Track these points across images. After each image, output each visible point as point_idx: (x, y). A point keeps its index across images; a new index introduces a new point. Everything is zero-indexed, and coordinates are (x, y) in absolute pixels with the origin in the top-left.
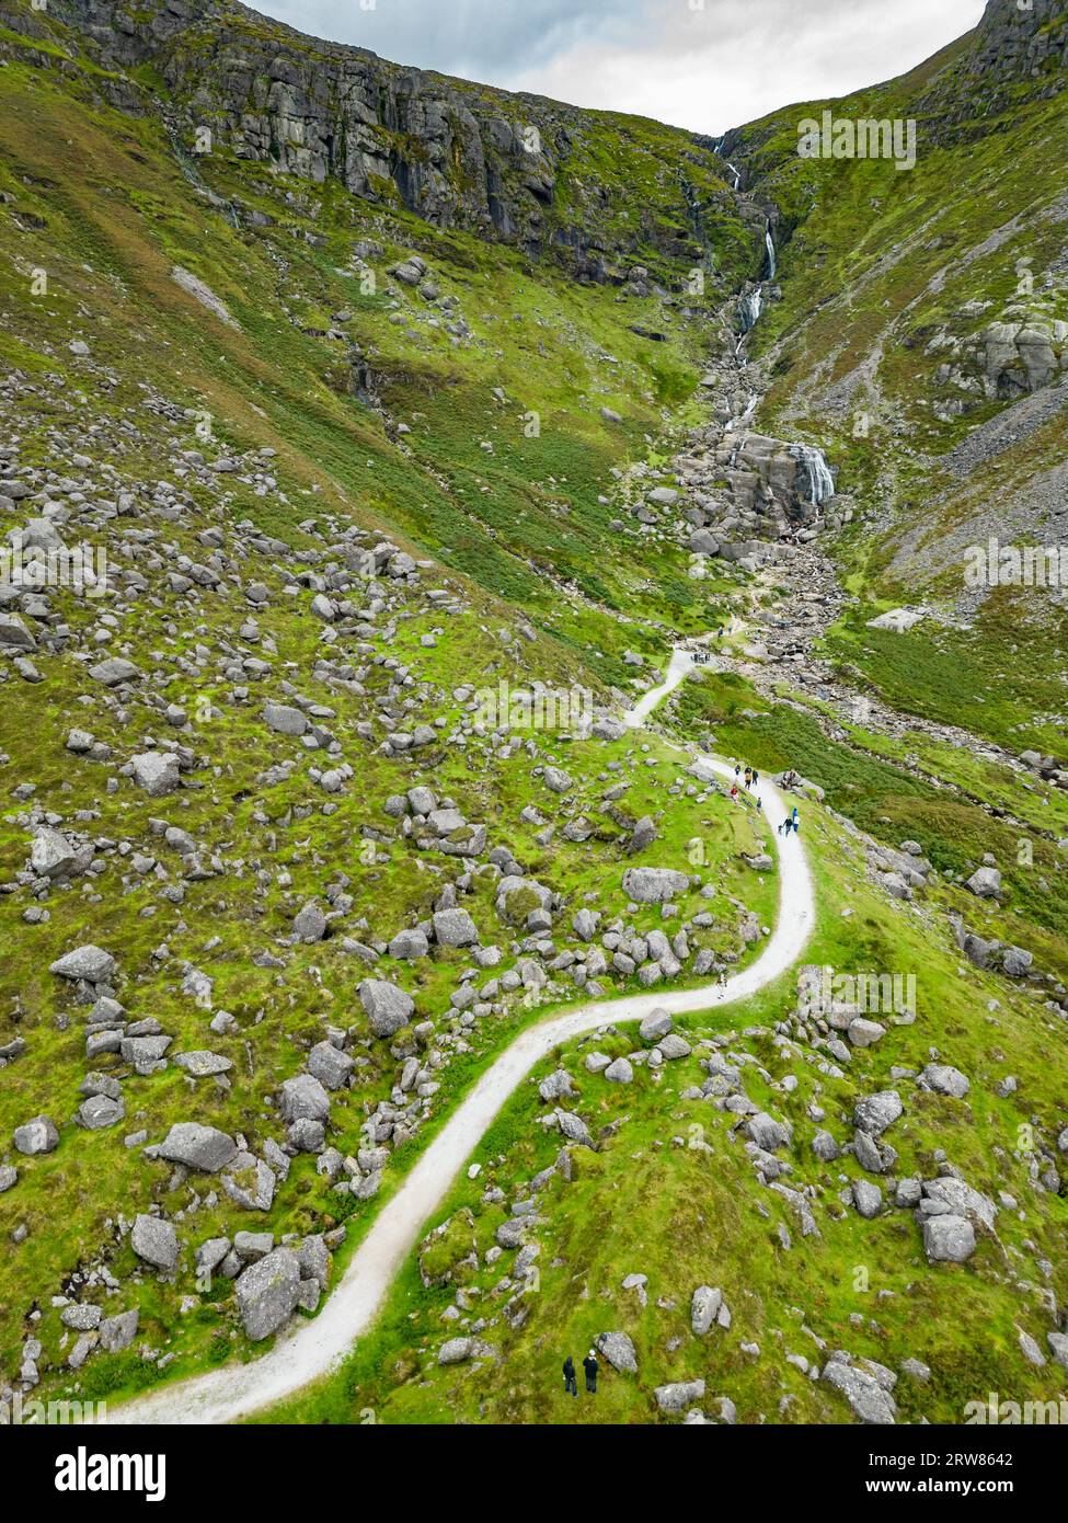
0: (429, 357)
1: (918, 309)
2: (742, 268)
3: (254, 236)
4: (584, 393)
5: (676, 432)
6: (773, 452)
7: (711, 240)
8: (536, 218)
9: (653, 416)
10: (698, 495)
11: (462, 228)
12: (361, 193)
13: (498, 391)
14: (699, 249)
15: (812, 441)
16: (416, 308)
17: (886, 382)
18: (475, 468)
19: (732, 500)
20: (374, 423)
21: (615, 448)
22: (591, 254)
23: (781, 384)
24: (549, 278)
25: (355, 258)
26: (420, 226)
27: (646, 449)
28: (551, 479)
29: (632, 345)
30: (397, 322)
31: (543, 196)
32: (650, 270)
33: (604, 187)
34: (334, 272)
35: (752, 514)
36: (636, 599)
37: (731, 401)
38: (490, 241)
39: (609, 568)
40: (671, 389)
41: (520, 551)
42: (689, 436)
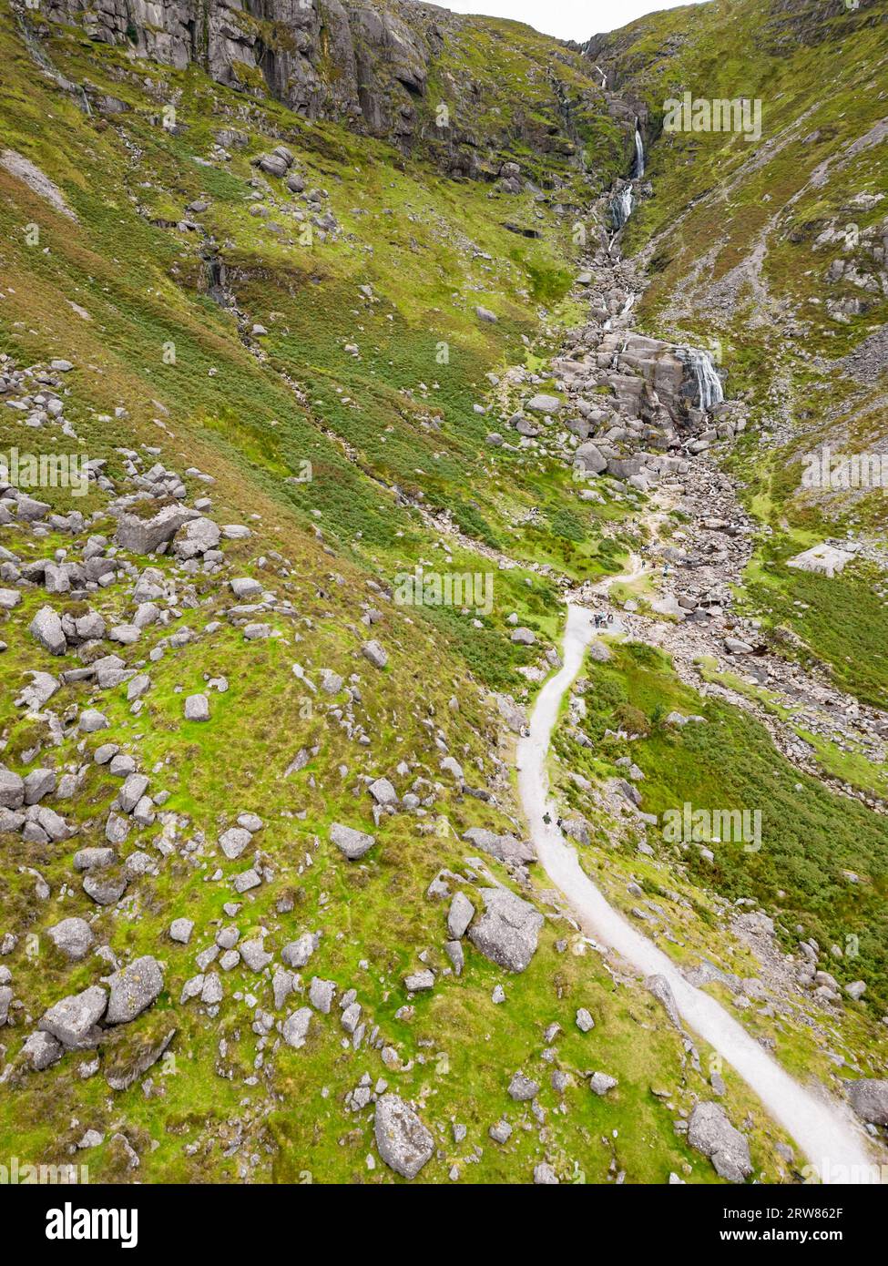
0: (290, 251)
1: (802, 202)
2: (612, 165)
3: (106, 122)
4: (457, 291)
5: (553, 332)
6: (657, 355)
7: (581, 137)
8: (408, 111)
9: (530, 315)
10: (581, 403)
11: (331, 119)
12: (225, 81)
13: (366, 289)
14: (571, 146)
15: (697, 342)
16: (280, 200)
17: (773, 279)
18: (337, 375)
19: (616, 407)
20: (226, 324)
21: (490, 351)
22: (463, 149)
23: (659, 282)
24: (421, 173)
25: (217, 147)
26: (287, 116)
27: (523, 351)
28: (423, 386)
29: (505, 241)
30: (257, 214)
31: (413, 88)
32: (522, 166)
33: (475, 81)
34: (193, 161)
35: (638, 423)
36: (520, 533)
37: (608, 300)
38: (361, 134)
39: (486, 494)
40: (547, 286)
41: (385, 476)
42: (567, 337)
